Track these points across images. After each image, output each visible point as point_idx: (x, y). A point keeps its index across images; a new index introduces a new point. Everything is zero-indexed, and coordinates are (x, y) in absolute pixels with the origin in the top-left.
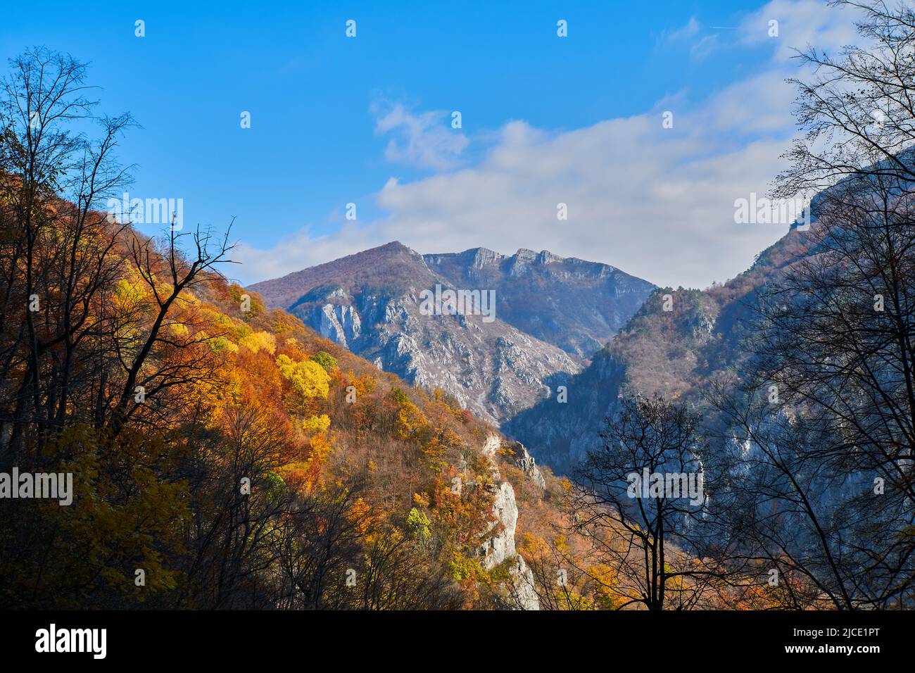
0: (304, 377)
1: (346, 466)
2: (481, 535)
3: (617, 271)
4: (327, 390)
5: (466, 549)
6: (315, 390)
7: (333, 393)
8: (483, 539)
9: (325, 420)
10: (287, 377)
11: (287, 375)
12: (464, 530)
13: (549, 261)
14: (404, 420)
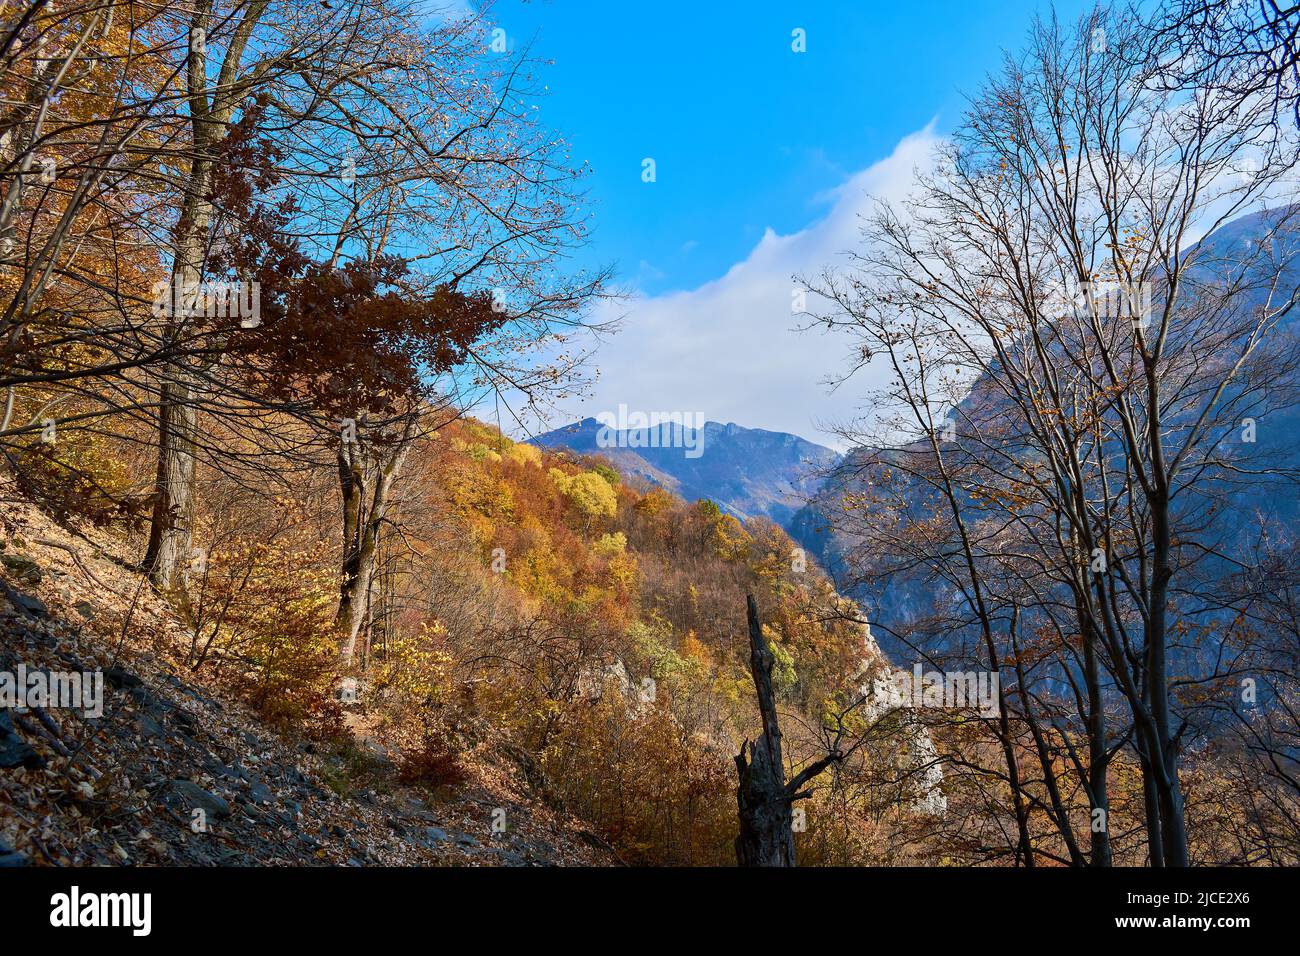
0: (585, 491)
1: (663, 594)
2: (855, 677)
3: (800, 440)
4: (615, 506)
5: (839, 696)
6: (601, 507)
7: (622, 510)
8: (859, 681)
9: (621, 538)
10: (564, 492)
11: (564, 489)
12: (833, 671)
13: (734, 431)
14: (724, 535)
